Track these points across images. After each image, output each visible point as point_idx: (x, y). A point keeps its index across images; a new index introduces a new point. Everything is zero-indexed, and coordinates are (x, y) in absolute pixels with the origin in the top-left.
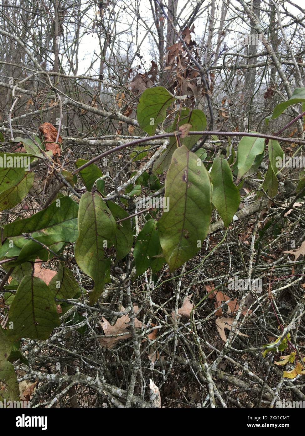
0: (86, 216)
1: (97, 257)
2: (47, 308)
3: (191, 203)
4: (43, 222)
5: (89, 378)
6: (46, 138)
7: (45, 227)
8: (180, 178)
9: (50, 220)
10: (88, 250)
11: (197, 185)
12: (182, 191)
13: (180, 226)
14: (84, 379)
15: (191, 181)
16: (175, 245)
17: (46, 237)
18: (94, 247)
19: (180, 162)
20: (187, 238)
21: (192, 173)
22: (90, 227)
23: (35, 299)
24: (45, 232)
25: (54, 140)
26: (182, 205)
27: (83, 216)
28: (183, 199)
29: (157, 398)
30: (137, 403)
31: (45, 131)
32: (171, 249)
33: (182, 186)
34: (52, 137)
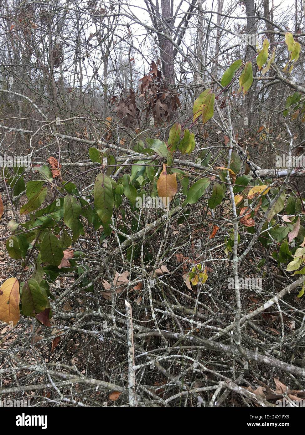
0: (67, 204)
1: (74, 221)
2: (57, 246)
3: (106, 195)
4: (51, 210)
5: (94, 312)
6: (52, 167)
7: (52, 212)
8: (101, 186)
9: (54, 209)
10: (69, 218)
11: (107, 188)
12: (102, 191)
13: (104, 205)
14: (91, 312)
15: (105, 187)
16: (103, 212)
17: (53, 215)
18: (72, 217)
19: (100, 180)
20: (107, 209)
21: (105, 183)
22: (69, 209)
23: (51, 242)
24: (52, 214)
25: (57, 167)
26: (103, 196)
27: (66, 204)
28: (103, 194)
29: (129, 309)
30: (124, 323)
31: (51, 162)
32: (102, 214)
33: (101, 189)
34: (55, 166)
